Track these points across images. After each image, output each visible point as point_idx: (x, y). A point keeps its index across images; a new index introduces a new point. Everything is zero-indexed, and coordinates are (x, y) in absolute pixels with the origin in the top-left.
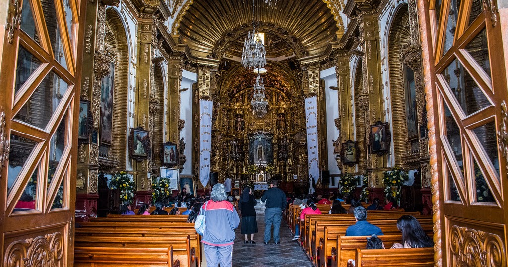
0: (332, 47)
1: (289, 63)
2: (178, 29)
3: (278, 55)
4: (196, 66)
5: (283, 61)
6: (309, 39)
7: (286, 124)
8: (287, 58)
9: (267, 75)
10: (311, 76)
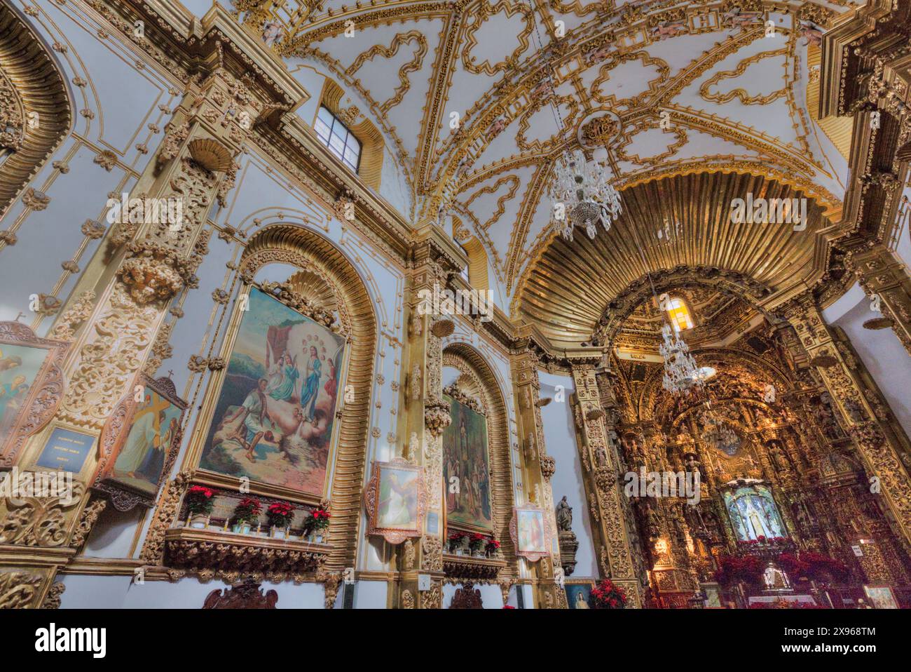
0: (825, 240)
1: (749, 342)
2: (521, 309)
3: (723, 335)
4: (565, 364)
5: (738, 343)
6: (767, 264)
7: (791, 461)
8: (742, 334)
9: (719, 378)
10: (800, 327)
